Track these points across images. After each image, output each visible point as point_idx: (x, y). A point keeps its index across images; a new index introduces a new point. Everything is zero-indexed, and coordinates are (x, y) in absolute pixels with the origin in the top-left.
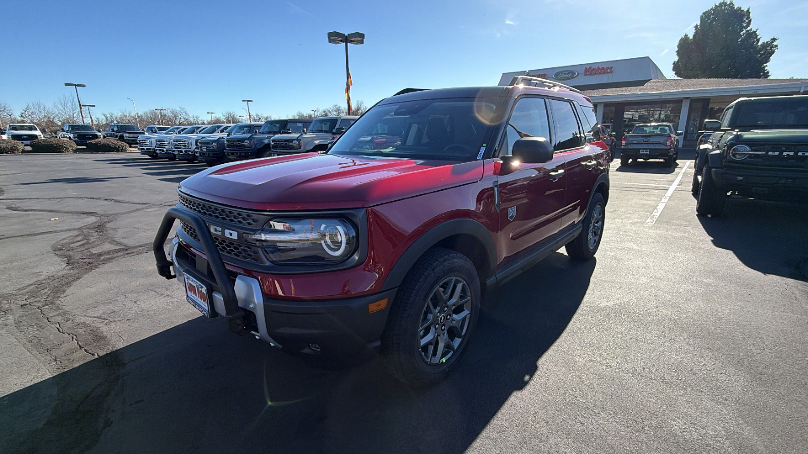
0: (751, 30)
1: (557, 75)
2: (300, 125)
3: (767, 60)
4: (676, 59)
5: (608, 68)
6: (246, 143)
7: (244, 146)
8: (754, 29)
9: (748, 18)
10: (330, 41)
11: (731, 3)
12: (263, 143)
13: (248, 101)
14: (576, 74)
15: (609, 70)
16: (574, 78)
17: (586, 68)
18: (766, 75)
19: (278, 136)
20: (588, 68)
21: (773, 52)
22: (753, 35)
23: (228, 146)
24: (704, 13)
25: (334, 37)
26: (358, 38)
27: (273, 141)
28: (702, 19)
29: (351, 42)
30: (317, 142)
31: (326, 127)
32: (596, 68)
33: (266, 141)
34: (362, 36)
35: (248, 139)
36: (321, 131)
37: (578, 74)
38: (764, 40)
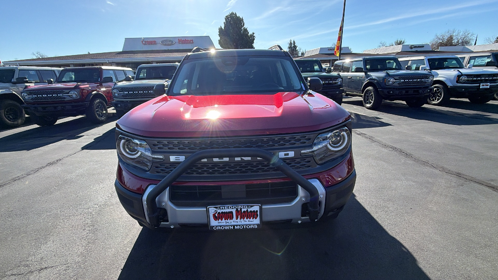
0: (245, 27)
1: (162, 42)
4: (219, 38)
5: (191, 41)
8: (246, 28)
9: (243, 22)
11: (236, 14)
14: (174, 42)
15: (191, 42)
16: (173, 45)
17: (179, 39)
20: (180, 39)
21: (254, 39)
22: (246, 30)
24: (226, 17)
28: (226, 20)
32: (184, 40)
37: (175, 43)
38: (250, 33)
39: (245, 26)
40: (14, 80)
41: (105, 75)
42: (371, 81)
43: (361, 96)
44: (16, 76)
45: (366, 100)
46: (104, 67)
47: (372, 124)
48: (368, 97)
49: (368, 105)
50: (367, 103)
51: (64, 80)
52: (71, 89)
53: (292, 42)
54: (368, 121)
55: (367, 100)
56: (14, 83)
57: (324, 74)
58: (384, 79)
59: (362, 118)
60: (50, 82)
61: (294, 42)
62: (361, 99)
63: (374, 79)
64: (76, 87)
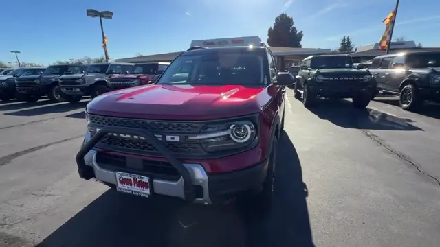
2: (77, 68)
3: (300, 40)
4: (268, 37)
6: (37, 81)
7: (35, 84)
8: (295, 27)
9: (292, 21)
10: (88, 15)
11: (286, 15)
12: (50, 81)
13: (16, 52)
15: (242, 42)
18: (301, 47)
19: (64, 76)
21: (302, 37)
22: (294, 29)
23: (19, 84)
24: (276, 18)
25: (92, 13)
26: (108, 15)
27: (61, 79)
28: (276, 21)
29: (104, 16)
30: (97, 79)
31: (99, 70)
33: (53, 80)
34: (111, 13)
35: (38, 78)
36: (97, 72)
37: (229, 43)
38: (298, 31)
39: (294, 25)
40: (107, 72)
41: (160, 69)
42: (411, 78)
43: (398, 95)
44: (109, 69)
45: (403, 100)
46: (160, 63)
47: (395, 126)
48: (406, 96)
49: (405, 106)
50: (405, 103)
51: (135, 72)
52: (134, 79)
53: (346, 38)
54: (393, 123)
55: (405, 99)
56: (107, 74)
57: (353, 70)
58: (428, 76)
59: (388, 118)
60: (127, 74)
61: (348, 38)
62: (398, 98)
63: (416, 77)
64: (138, 78)
